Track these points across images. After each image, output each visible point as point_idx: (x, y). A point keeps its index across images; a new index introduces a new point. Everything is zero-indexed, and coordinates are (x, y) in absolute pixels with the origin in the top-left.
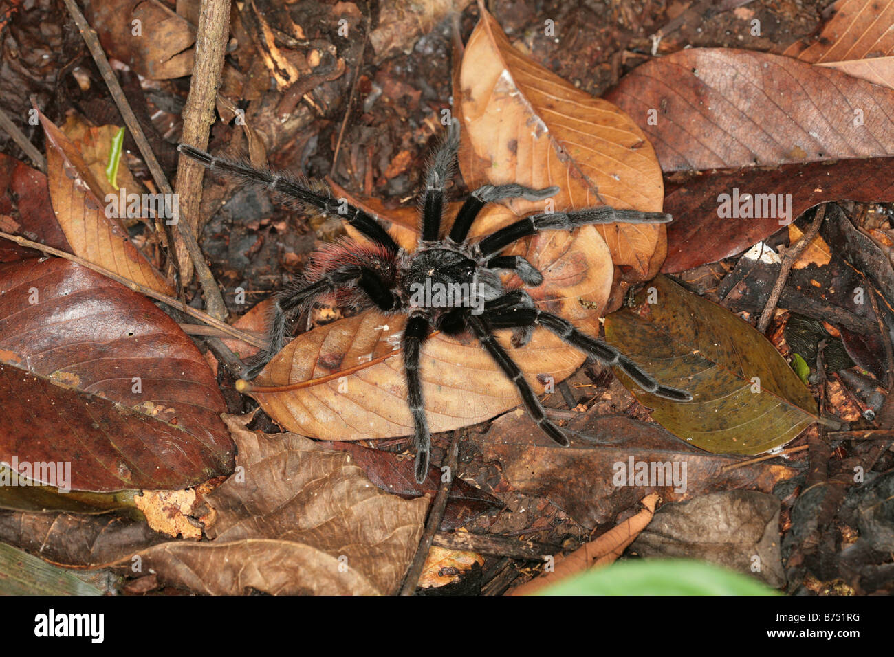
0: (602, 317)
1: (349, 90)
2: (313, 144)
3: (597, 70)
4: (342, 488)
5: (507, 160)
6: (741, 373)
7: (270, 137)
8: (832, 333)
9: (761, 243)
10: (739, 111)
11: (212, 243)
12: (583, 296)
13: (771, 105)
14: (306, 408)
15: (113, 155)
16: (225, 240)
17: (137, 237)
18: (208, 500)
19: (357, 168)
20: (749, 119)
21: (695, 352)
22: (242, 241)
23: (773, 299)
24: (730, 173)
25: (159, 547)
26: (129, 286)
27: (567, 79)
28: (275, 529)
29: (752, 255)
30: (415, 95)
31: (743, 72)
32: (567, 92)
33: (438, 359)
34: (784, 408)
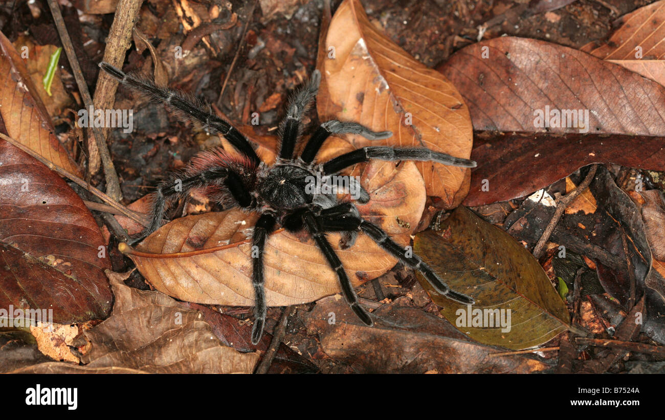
0: (413, 235)
1: (239, 41)
2: (206, 79)
3: (433, 48)
4: (192, 337)
5: (355, 108)
6: (514, 287)
7: (173, 68)
8: (590, 266)
9: (543, 190)
10: (538, 88)
11: (119, 146)
12: (399, 217)
13: (563, 87)
14: (173, 274)
15: (50, 69)
16: (129, 145)
17: (61, 134)
18: (87, 335)
19: (239, 103)
20: (546, 95)
21: (481, 268)
22: (142, 147)
23: (547, 234)
24: (526, 136)
25: (43, 365)
26: (47, 164)
27: (410, 53)
28: (136, 362)
29: (534, 198)
30: (290, 51)
31: (545, 60)
32: (408, 61)
33: (280, 250)
34: (545, 317)
